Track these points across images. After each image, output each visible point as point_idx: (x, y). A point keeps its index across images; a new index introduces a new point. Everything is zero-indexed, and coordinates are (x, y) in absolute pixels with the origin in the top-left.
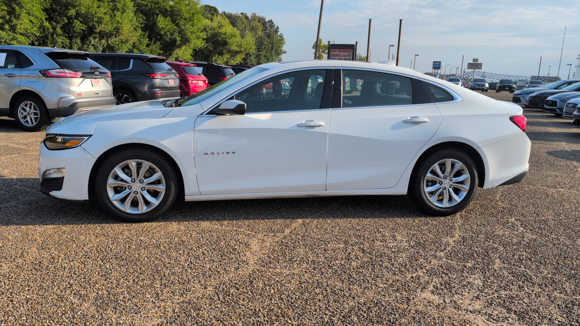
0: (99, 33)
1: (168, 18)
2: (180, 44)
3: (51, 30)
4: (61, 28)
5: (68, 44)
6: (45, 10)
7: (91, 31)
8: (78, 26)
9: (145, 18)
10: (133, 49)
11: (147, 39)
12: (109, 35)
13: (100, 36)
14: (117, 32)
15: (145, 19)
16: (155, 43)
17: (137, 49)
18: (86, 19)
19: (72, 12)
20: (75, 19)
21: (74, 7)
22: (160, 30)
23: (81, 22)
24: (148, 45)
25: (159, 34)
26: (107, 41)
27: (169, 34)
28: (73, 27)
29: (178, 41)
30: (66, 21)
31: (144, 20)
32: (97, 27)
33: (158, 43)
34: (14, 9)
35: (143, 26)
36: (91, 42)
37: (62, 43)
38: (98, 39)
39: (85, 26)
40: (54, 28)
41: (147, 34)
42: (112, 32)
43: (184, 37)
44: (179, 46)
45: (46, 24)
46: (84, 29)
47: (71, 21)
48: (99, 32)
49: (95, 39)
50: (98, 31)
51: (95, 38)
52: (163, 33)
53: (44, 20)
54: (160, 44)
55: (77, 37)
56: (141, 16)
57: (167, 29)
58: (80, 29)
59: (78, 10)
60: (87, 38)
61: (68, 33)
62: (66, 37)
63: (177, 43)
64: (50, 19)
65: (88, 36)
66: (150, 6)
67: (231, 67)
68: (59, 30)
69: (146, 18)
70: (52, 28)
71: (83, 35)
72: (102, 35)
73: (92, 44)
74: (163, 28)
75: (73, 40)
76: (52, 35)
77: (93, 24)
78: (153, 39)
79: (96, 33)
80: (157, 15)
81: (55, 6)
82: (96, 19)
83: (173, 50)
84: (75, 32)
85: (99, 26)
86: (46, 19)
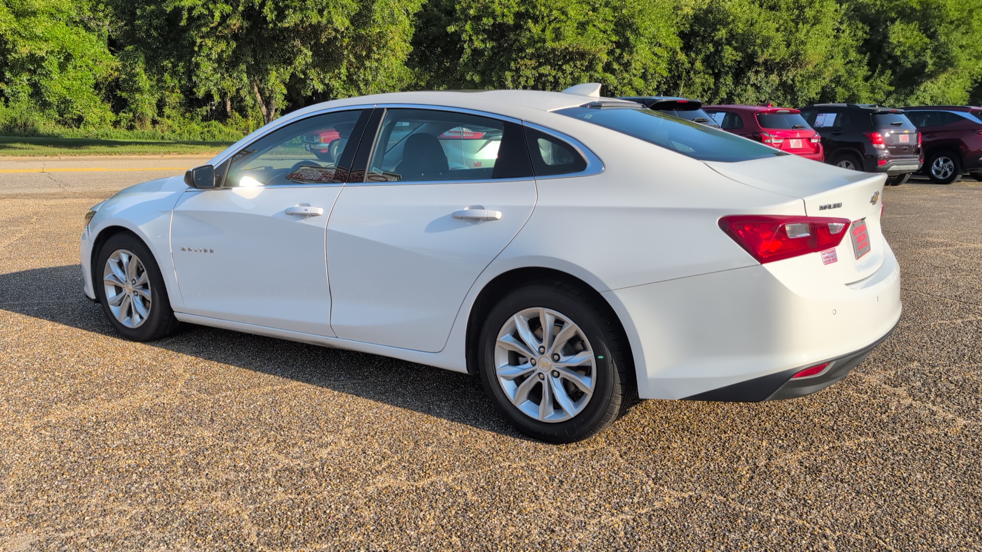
0: (765, 63)
1: (914, 25)
2: (932, 72)
3: (687, 66)
4: (703, 62)
5: (712, 87)
6: (682, 35)
7: (749, 61)
8: (730, 55)
9: (867, 29)
10: (835, 87)
11: (866, 68)
12: (782, 67)
13: (766, 69)
14: (797, 59)
15: (868, 31)
16: (882, 73)
17: (845, 86)
18: (742, 42)
19: (722, 33)
20: (727, 44)
21: (726, 24)
22: (894, 49)
23: (735, 49)
24: (866, 79)
25: (890, 56)
26: (780, 75)
27: (911, 55)
28: (721, 58)
29: (929, 67)
30: (712, 50)
31: (866, 33)
32: (760, 54)
33: (889, 72)
34: (628, 39)
35: (861, 44)
36: (749, 80)
37: (703, 84)
38: (763, 75)
39: (741, 54)
40: (692, 63)
41: (866, 58)
42: (787, 60)
43: (944, 57)
44: (932, 76)
45: (682, 57)
46: (739, 59)
47: (720, 48)
48: (763, 63)
49: (757, 75)
50: (761, 60)
51: (757, 72)
52: (899, 53)
53: (679, 50)
54: (891, 75)
55: (727, 73)
56: (860, 25)
57: (908, 45)
58: (732, 60)
59: (731, 30)
60: (744, 73)
61: (713, 68)
62: (710, 75)
63: (927, 70)
64: (687, 48)
65: (746, 70)
66: (879, 6)
67: (903, 110)
68: (698, 65)
69: (869, 29)
70: (689, 62)
71: (736, 69)
72: (769, 67)
73: (751, 83)
74: (900, 44)
75: (722, 80)
76: (688, 72)
77: (754, 49)
78: (879, 66)
79: (758, 64)
80: (893, 21)
81: (696, 28)
82: (759, 41)
83: (919, 84)
84: (723, 66)
85: (763, 51)
86: (681, 49)
